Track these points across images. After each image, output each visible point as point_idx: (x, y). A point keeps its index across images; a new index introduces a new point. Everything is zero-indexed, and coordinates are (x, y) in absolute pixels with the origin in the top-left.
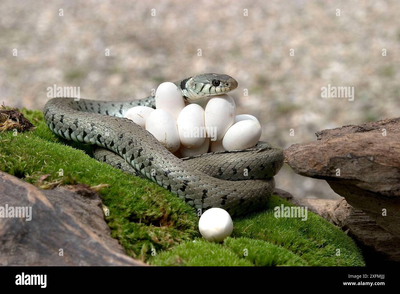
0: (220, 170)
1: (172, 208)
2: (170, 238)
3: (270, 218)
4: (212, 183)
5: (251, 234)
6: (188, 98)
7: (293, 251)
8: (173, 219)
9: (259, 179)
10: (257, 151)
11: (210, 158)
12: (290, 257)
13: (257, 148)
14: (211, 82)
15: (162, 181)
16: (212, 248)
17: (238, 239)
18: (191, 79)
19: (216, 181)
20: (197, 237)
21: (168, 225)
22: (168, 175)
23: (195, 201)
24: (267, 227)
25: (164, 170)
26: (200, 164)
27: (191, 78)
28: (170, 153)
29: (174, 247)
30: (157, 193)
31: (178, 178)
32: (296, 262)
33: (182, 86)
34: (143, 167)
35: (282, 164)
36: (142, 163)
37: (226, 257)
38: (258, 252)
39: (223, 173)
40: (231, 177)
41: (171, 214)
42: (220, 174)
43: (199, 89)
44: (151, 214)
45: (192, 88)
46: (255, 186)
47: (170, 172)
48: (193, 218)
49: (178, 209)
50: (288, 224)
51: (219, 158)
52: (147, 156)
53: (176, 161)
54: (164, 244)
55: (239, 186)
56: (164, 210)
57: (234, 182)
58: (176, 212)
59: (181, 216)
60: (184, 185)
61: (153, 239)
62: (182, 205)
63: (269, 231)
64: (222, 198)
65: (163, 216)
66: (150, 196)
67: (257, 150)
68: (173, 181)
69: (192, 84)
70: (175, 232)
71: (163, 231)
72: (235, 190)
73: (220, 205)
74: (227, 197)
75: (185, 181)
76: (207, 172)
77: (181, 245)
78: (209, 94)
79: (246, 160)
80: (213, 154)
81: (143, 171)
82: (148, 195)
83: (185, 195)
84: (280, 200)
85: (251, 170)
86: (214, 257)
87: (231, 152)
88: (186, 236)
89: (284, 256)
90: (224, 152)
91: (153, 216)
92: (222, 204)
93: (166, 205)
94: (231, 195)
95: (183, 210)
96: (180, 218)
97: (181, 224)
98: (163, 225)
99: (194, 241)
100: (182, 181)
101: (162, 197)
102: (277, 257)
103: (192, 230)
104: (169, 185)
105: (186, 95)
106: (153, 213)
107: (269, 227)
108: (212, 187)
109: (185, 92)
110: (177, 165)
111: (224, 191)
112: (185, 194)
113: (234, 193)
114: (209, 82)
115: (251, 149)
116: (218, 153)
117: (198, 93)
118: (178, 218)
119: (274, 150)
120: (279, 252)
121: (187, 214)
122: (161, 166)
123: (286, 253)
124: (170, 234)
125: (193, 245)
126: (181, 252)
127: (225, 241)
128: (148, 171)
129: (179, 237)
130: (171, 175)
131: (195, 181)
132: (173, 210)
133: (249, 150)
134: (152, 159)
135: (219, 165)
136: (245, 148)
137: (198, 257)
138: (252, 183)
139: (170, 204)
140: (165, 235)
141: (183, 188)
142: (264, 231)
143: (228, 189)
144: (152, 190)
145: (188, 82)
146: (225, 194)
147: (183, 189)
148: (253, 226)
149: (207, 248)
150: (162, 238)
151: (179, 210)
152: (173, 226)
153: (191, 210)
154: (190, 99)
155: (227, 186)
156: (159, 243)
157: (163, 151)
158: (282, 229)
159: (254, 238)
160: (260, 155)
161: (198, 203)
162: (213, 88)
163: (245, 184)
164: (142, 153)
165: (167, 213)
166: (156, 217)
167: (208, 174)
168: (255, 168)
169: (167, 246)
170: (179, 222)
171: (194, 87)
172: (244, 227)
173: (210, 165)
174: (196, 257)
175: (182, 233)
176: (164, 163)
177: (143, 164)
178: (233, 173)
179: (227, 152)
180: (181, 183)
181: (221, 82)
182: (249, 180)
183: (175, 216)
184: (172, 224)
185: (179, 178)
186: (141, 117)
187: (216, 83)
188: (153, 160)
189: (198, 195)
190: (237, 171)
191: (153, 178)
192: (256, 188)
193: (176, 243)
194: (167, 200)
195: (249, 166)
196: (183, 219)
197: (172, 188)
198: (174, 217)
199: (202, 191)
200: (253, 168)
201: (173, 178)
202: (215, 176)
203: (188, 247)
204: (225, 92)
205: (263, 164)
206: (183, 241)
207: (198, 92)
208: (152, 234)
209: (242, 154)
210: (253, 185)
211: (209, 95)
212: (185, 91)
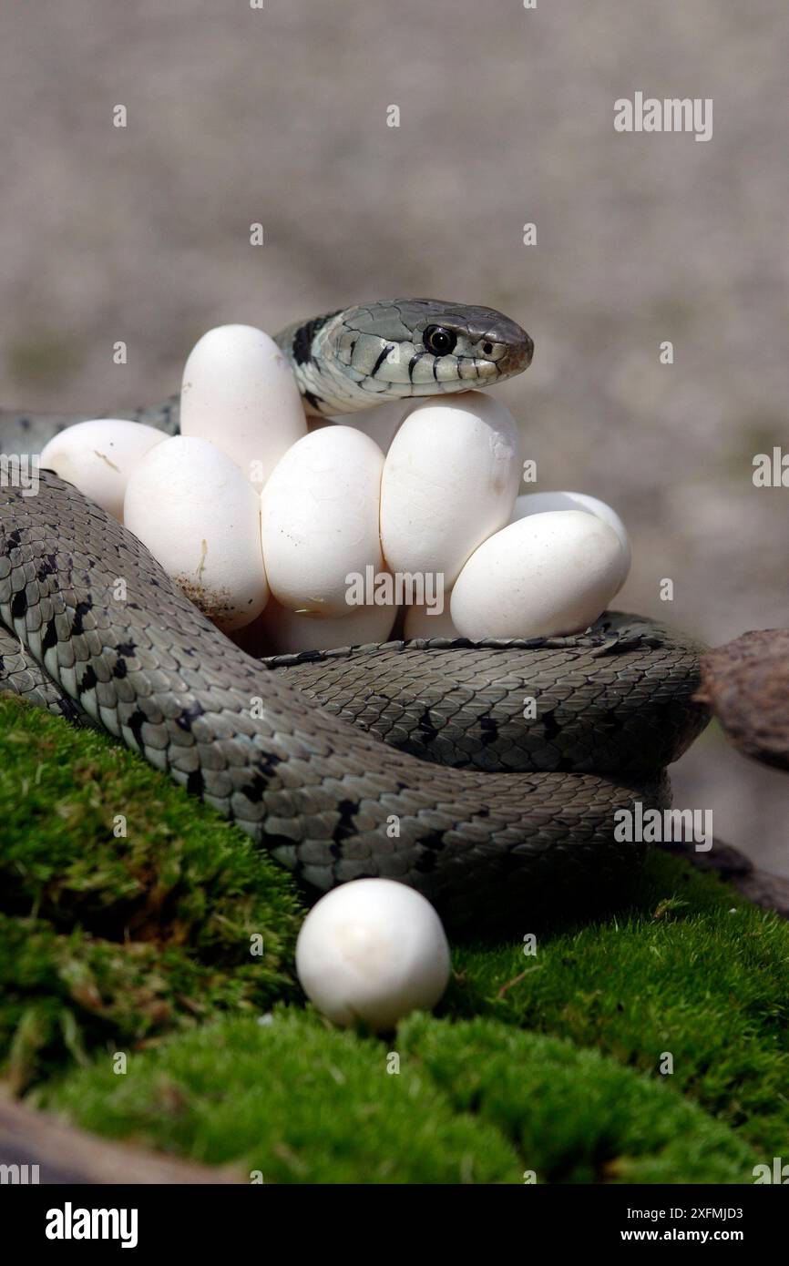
0: (425, 717)
1: (185, 865)
2: (160, 996)
3: (624, 946)
4: (382, 773)
5: (529, 1012)
6: (321, 400)
7: (704, 1102)
8: (186, 915)
9: (594, 771)
10: (596, 650)
11: (388, 663)
12: (685, 1127)
13: (595, 637)
14: (419, 336)
15: (166, 748)
16: (338, 1057)
17: (464, 1026)
18: (339, 319)
19: (401, 765)
20: (287, 1005)
21: (164, 937)
22: (195, 725)
23: (303, 848)
24: (604, 987)
25: (178, 702)
26: (343, 689)
27: (338, 313)
28: (211, 626)
29: (172, 1039)
30: (129, 794)
31: (237, 742)
32: (708, 1151)
33: (300, 347)
34: (89, 681)
35: (704, 717)
36: (89, 663)
37: (391, 1103)
38: (540, 1093)
39: (436, 732)
40: (474, 756)
41: (181, 888)
42: (424, 738)
43: (366, 364)
44: (86, 884)
45: (337, 358)
46: (574, 802)
47: (202, 712)
48: (280, 916)
49: (211, 871)
50: (698, 979)
51: (427, 668)
52: (110, 635)
53: (233, 664)
54: (126, 1024)
55: (502, 793)
56: (148, 870)
57: (482, 778)
58: (202, 884)
59: (223, 902)
60: (259, 772)
61: (77, 994)
62: (233, 858)
63: (610, 1002)
64: (422, 841)
65: (142, 898)
66: (95, 803)
67: (596, 645)
68: (214, 755)
69: (338, 343)
70: (186, 973)
71: (135, 960)
72: (483, 813)
73: (413, 871)
74: (445, 839)
75: (264, 754)
76: (370, 725)
77: (204, 1031)
78: (409, 387)
79: (543, 686)
80: (404, 647)
81: (88, 699)
82: (85, 801)
83: (264, 819)
84: (686, 877)
85: (559, 728)
86: (339, 1097)
87: (479, 646)
88: (238, 993)
89: (654, 1121)
90: (451, 640)
91: (94, 894)
92: (418, 867)
93: (162, 852)
94: (465, 830)
95: (235, 877)
96: (221, 913)
97: (221, 939)
98: (137, 937)
99: (266, 1020)
100: (253, 757)
101: (149, 814)
102: (622, 1120)
103: (266, 972)
104: (195, 768)
105: (313, 389)
106: (99, 879)
107: (611, 985)
108: (381, 788)
109: (309, 375)
110: (234, 681)
111: (434, 813)
112: (263, 813)
113: (477, 824)
114: (410, 334)
115: (571, 640)
116: (427, 646)
117: (360, 383)
118: (209, 912)
119: (674, 652)
120: (636, 1097)
121: (254, 897)
122: (167, 681)
123: (667, 1105)
124: (162, 977)
125: (254, 1035)
126: (197, 1063)
127: (404, 1029)
128: (110, 700)
129: (203, 997)
130: (204, 728)
131: (307, 760)
132: (192, 874)
133: (560, 641)
134: (127, 649)
135: (420, 698)
136: (546, 632)
137: (268, 1088)
138: (564, 786)
139: (178, 845)
140: (140, 983)
141: (252, 785)
142: (588, 999)
143: (452, 802)
144: (108, 780)
145: (323, 331)
146: (437, 826)
147: (254, 790)
148: (544, 976)
149: (317, 1054)
150: (119, 995)
151: (218, 875)
152: (184, 944)
153: (276, 884)
154: (329, 404)
155: (450, 791)
156: (106, 1012)
157: (182, 618)
158: (670, 1002)
159: (539, 1026)
160: (606, 670)
161: (319, 857)
162: (426, 363)
163: (532, 790)
164: (90, 618)
165: (162, 886)
166: (108, 899)
167: (374, 734)
168: (580, 721)
169: (140, 1032)
170: (209, 929)
171: (345, 355)
172: (503, 975)
173: (383, 696)
174: (259, 1090)
175: (219, 978)
176: (178, 670)
177: (89, 668)
178: (483, 736)
179: (463, 644)
180: (247, 764)
181: (459, 339)
182: (552, 771)
183: (198, 899)
184: (180, 935)
185: (241, 742)
186: (110, 464)
187: (440, 344)
188: (133, 655)
189: (318, 823)
190: (500, 730)
191: (128, 733)
192: (577, 810)
193: (185, 1021)
194: (170, 827)
195: (551, 712)
196: (231, 915)
197: (208, 784)
198: (193, 906)
199: (336, 806)
200: (570, 723)
201: (215, 738)
202: (403, 745)
203: (234, 1042)
204: (474, 379)
205: (614, 708)
206: (218, 1015)
207: (360, 377)
208: (75, 973)
209: (530, 655)
210: (567, 795)
211: (406, 392)
212: (309, 368)
